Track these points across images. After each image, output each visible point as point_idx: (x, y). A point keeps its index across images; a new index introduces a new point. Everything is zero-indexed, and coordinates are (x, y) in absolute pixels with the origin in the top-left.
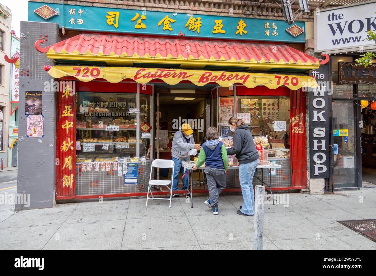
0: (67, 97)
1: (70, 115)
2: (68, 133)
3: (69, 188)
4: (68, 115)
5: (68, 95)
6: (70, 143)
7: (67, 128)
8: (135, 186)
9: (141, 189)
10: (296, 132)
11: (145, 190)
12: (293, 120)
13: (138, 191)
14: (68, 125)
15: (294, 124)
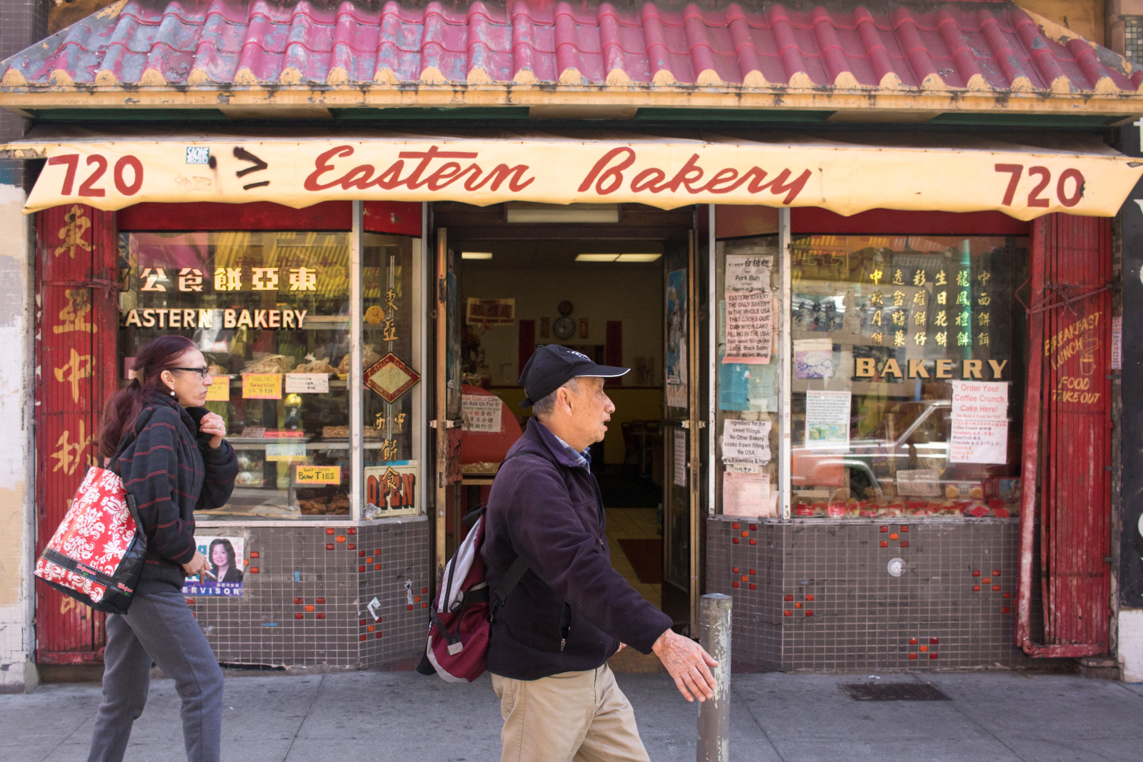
0: (72, 254)
1: (83, 329)
2: (76, 400)
3: (83, 621)
4: (77, 329)
5: (77, 246)
6: (85, 441)
7: (75, 378)
8: (343, 624)
9: (371, 636)
10: (1070, 400)
11: (387, 641)
12: (1057, 342)
13: (359, 643)
14: (76, 370)
15: (1060, 362)
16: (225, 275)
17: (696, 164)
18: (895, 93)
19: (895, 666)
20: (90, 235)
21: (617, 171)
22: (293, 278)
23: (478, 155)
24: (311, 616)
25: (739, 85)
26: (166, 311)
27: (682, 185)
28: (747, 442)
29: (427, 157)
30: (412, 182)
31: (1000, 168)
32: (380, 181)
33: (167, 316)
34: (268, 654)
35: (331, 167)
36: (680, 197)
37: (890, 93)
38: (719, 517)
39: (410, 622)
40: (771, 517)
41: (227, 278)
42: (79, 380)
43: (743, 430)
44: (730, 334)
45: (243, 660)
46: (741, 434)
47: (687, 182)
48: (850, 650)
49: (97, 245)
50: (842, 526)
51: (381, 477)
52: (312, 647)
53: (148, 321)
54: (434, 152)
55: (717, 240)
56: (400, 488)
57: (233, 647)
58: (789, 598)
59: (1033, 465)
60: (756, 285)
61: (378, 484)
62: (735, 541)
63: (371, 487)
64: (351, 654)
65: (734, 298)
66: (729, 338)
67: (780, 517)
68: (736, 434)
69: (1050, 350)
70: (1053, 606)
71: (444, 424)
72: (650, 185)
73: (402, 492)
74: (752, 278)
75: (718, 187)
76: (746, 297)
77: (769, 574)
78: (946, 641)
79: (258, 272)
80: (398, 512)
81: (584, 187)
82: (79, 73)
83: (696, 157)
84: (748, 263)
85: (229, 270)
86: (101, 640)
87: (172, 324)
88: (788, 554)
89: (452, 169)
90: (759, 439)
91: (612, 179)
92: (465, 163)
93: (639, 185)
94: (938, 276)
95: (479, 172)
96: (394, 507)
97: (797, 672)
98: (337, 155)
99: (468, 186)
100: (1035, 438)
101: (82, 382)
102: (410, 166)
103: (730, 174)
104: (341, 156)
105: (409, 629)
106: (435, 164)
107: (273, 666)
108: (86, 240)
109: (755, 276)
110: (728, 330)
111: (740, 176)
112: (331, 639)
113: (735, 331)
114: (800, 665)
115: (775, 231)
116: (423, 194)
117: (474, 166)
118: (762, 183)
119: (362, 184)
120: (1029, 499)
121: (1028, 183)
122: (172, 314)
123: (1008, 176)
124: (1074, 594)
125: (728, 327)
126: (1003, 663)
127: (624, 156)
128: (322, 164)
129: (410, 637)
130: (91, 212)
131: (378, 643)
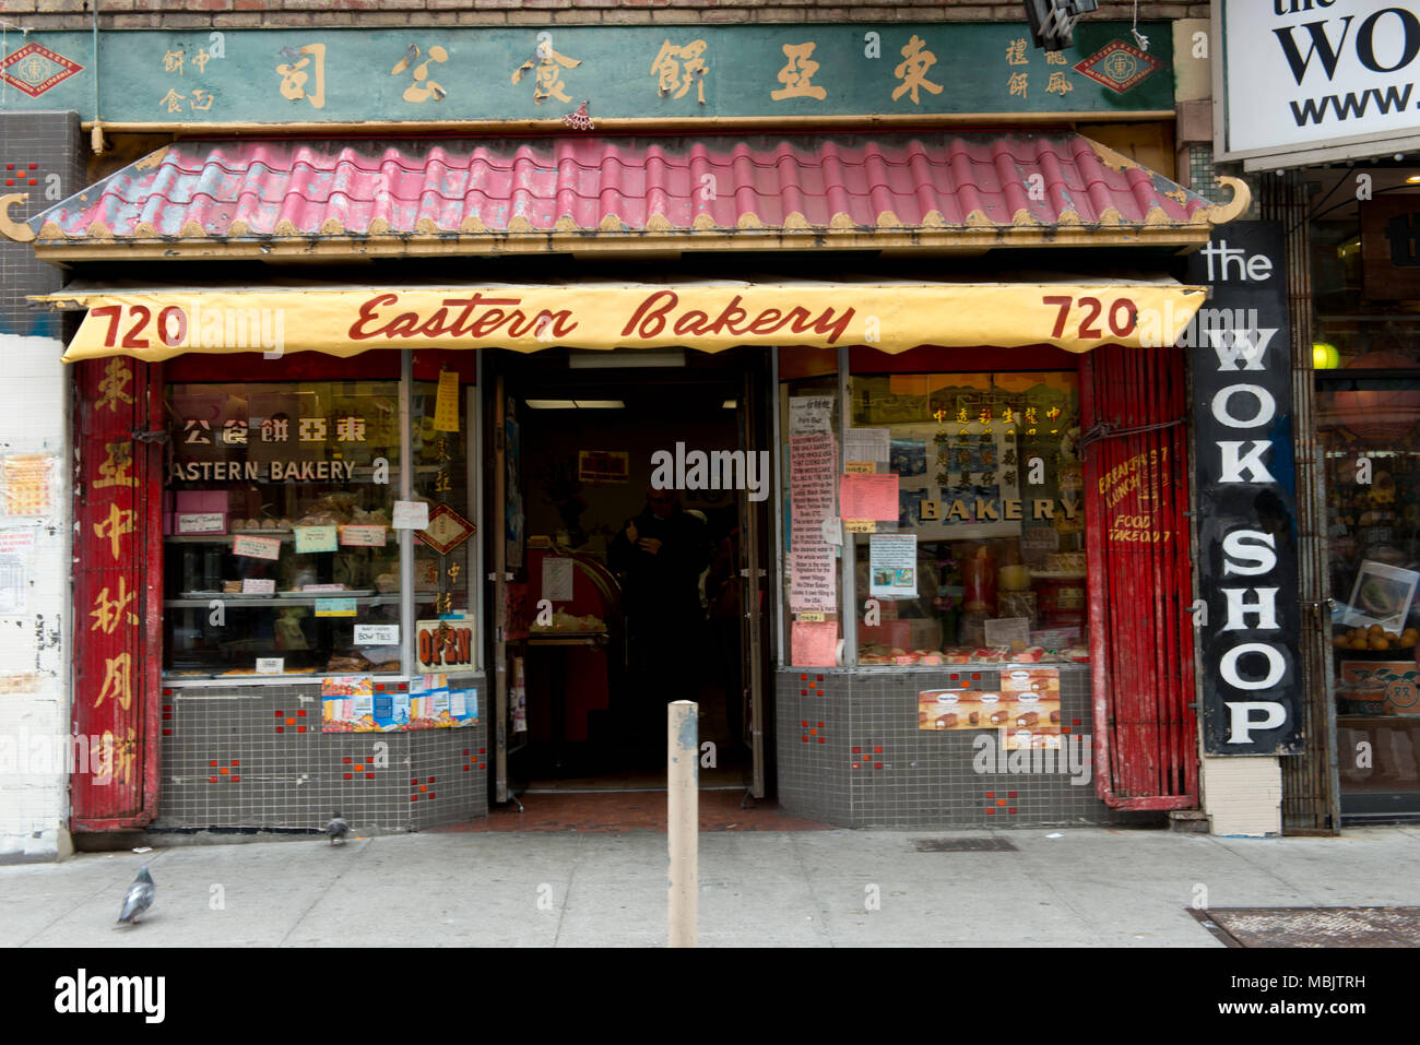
0: (113, 407)
1: (124, 483)
2: (116, 557)
3: (122, 786)
4: (118, 483)
5: (118, 399)
6: (125, 598)
7: (115, 535)
8: (394, 783)
9: (423, 797)
10: (1128, 539)
11: (440, 803)
12: (1112, 479)
13: (410, 803)
14: (116, 525)
15: (1116, 500)
16: (272, 426)
17: (738, 306)
18: (939, 231)
19: (971, 822)
20: (131, 388)
21: (660, 314)
22: (340, 429)
23: (522, 301)
24: (360, 776)
25: (780, 227)
26: (210, 464)
27: (725, 326)
28: (813, 589)
29: (470, 305)
30: (456, 329)
31: (1048, 300)
32: (424, 329)
33: (212, 469)
34: (316, 818)
35: (375, 316)
36: (726, 338)
37: (934, 231)
38: (788, 669)
39: (466, 783)
40: (838, 666)
41: (274, 429)
42: (120, 537)
43: (808, 578)
44: (794, 478)
45: (289, 825)
46: (807, 581)
47: (731, 324)
48: (923, 804)
49: (140, 398)
50: (911, 675)
51: (434, 631)
52: (361, 808)
53: (192, 474)
54: (477, 299)
55: (780, 382)
56: (455, 643)
57: (279, 810)
58: (856, 750)
59: (1099, 606)
60: (818, 427)
61: (431, 638)
62: (804, 693)
63: (423, 641)
64: (402, 815)
65: (798, 441)
66: (793, 482)
67: (845, 666)
68: (802, 581)
69: (1104, 488)
70: (1122, 757)
71: (504, 576)
72: (693, 327)
73: (457, 648)
74: (814, 420)
75: (761, 328)
76: (809, 440)
77: (836, 726)
78: (1025, 794)
79: (306, 423)
80: (454, 667)
81: (627, 331)
82: (117, 224)
83: (738, 299)
84: (810, 405)
85: (276, 421)
86: (138, 805)
87: (217, 477)
88: (854, 704)
89: (496, 316)
90: (824, 586)
91: (655, 322)
92: (508, 309)
93: (682, 328)
94: (1005, 413)
95: (522, 318)
96: (449, 663)
97: (867, 829)
98: (381, 303)
99: (511, 332)
100: (1099, 577)
101: (124, 538)
102: (454, 313)
103: (773, 315)
104: (385, 304)
105: (466, 791)
106: (479, 311)
107: (321, 829)
108: (127, 393)
109: (817, 418)
110: (792, 474)
111: (783, 317)
112: (380, 800)
113: (798, 475)
114: (870, 822)
115: (835, 372)
116: (467, 339)
117: (518, 312)
118: (805, 323)
119: (406, 332)
120: (1098, 643)
121: (1078, 314)
122: (216, 467)
123: (1057, 308)
124: (1144, 743)
125: (792, 471)
126: (1087, 818)
127: (667, 299)
128: (366, 313)
129: (466, 799)
130: (132, 363)
131: (431, 805)
